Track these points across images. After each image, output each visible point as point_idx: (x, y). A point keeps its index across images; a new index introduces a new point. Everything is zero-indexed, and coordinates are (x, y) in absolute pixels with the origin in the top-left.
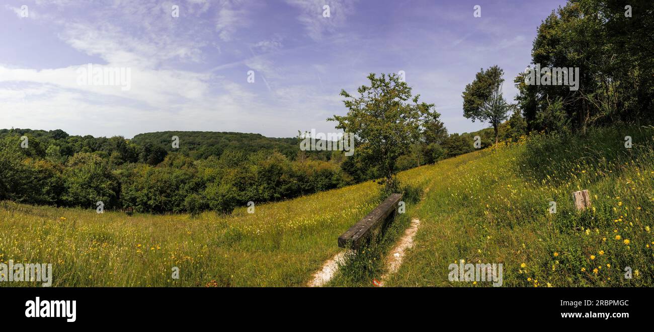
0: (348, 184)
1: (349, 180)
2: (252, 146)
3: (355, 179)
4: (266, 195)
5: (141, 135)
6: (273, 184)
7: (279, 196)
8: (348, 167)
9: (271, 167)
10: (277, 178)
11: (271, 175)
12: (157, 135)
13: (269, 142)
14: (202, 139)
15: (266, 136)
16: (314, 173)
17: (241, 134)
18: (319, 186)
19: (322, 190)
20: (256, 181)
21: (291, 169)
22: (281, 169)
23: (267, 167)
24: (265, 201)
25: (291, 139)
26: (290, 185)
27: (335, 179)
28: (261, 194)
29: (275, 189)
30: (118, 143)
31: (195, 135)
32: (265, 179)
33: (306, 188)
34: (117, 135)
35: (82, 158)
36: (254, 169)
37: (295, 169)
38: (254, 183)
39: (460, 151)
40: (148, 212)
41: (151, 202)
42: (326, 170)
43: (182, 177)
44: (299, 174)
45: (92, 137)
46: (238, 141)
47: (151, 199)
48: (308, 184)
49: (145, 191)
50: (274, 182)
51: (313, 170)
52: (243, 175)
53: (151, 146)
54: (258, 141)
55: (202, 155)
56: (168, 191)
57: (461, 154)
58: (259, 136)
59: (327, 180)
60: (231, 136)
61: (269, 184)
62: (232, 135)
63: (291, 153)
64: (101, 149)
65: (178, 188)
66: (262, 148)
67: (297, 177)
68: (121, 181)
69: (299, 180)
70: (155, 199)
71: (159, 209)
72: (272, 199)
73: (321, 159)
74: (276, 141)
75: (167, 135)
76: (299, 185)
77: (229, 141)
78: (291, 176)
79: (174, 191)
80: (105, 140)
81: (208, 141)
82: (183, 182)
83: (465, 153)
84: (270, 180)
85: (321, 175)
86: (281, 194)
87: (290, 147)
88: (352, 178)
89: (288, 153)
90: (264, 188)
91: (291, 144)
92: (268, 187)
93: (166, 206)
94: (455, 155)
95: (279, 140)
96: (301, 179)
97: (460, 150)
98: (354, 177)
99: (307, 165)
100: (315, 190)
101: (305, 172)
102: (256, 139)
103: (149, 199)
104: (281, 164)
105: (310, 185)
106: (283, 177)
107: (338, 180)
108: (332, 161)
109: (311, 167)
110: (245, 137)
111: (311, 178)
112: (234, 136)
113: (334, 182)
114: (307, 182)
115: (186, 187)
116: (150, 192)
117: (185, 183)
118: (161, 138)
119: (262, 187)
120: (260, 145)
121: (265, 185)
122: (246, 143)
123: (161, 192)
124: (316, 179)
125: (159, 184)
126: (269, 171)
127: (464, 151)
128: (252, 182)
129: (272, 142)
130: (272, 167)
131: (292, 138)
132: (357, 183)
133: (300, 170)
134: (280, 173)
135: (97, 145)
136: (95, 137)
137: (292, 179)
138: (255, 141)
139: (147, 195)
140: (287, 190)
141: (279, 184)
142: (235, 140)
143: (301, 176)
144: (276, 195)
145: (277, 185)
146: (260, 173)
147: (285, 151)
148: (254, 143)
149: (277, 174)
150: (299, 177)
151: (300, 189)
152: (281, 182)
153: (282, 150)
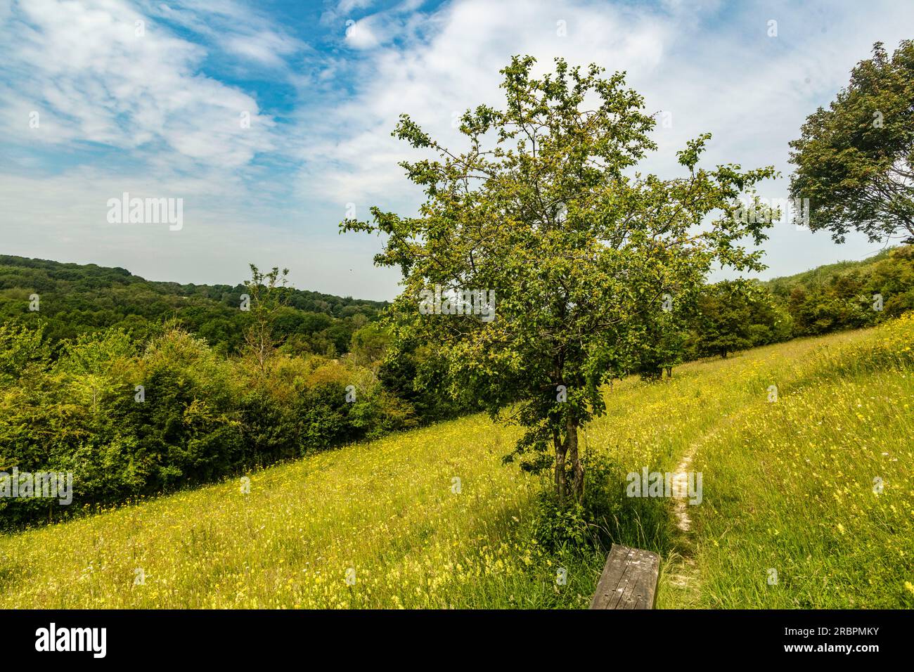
0: (398, 427)
1: (404, 414)
2: (93, 308)
3: (419, 411)
4: (131, 473)
6: (157, 436)
7: (177, 472)
8: (399, 376)
9: (153, 380)
10: (173, 416)
13: (153, 295)
16: (296, 394)
18: (311, 433)
19: (321, 448)
20: (93, 431)
21: (222, 382)
22: (189, 383)
23: (139, 379)
26: (217, 433)
27: (361, 414)
28: (113, 469)
29: (164, 450)
32: (128, 420)
33: (272, 441)
36: (89, 387)
37: (236, 382)
38: (85, 438)
39: (740, 340)
42: (333, 386)
44: (248, 398)
48: (278, 429)
50: (161, 427)
51: (293, 387)
54: (117, 290)
57: (746, 347)
58: (121, 276)
59: (336, 416)
61: (140, 435)
63: (229, 331)
67: (242, 406)
69: (248, 419)
72: (153, 486)
73: (317, 350)
74: (182, 294)
76: (246, 434)
78: (222, 406)
83: (759, 344)
84: (146, 420)
85: (317, 401)
87: (227, 314)
88: (410, 409)
89: (219, 333)
90: (124, 451)
91: (230, 304)
92: (139, 447)
94: (722, 351)
95: (192, 290)
96: (255, 413)
97: (743, 335)
98: (417, 407)
99: (276, 371)
100: (298, 448)
102: (108, 286)
104: (189, 370)
105: (284, 431)
106: (193, 409)
107: (367, 416)
108: (351, 357)
109: (287, 375)
110: (65, 276)
111: (287, 410)
113: (358, 423)
114: (273, 423)
119: (114, 448)
120: (123, 303)
121: (131, 441)
122: (69, 296)
124: (304, 414)
126: (145, 393)
127: (755, 337)
128: (77, 433)
129: (166, 297)
130: (158, 380)
132: (425, 423)
133: (250, 386)
137: (224, 417)
138: (105, 290)
140: (207, 451)
141: (177, 433)
144: (164, 471)
145: (171, 439)
146: (108, 398)
147: (206, 327)
148: (100, 295)
149: (171, 402)
150: (249, 407)
151: (250, 443)
152: (186, 427)
153: (199, 323)
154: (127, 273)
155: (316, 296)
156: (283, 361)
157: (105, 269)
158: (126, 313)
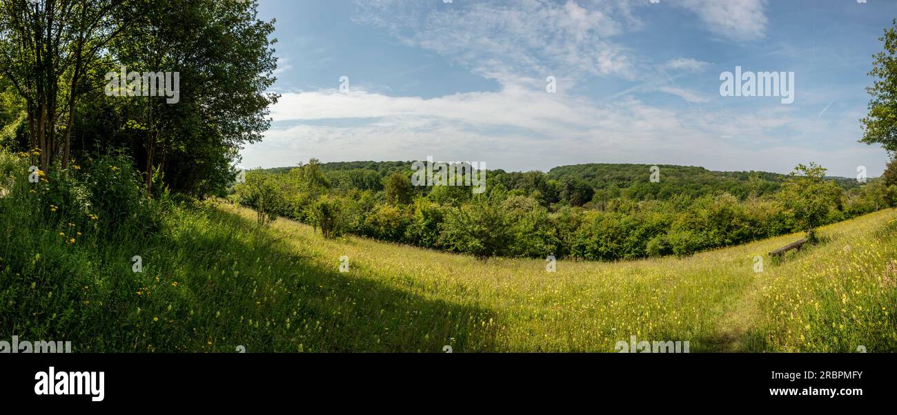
2: (694, 183)
4: (717, 240)
5: (558, 168)
6: (724, 229)
7: (730, 241)
10: (728, 224)
11: (721, 219)
12: (579, 168)
13: (712, 177)
14: (632, 173)
15: (710, 170)
16: (767, 216)
17: (679, 167)
18: (772, 230)
20: (706, 226)
21: (742, 213)
22: (732, 212)
23: (717, 210)
24: (715, 246)
25: (740, 173)
26: (742, 229)
28: (712, 239)
29: (725, 234)
30: (536, 179)
31: (625, 168)
32: (715, 223)
33: (759, 233)
34: (534, 170)
35: (517, 202)
36: (704, 213)
37: (746, 212)
38: (704, 228)
40: (598, 259)
41: (602, 249)
42: (779, 213)
43: (632, 223)
44: (751, 217)
45: (503, 171)
46: (676, 175)
47: (602, 246)
48: (761, 228)
49: (595, 238)
50: (725, 226)
51: (766, 213)
52: (693, 220)
53: (575, 182)
54: (700, 175)
55: (635, 194)
56: (619, 238)
58: (702, 170)
59: (781, 224)
60: (667, 169)
61: (719, 229)
62: (669, 169)
63: (741, 191)
64: (515, 186)
65: (628, 234)
66: (706, 185)
67: (749, 220)
68: (559, 227)
69: (751, 225)
70: (607, 246)
71: (610, 257)
72: (723, 245)
74: (722, 176)
75: (592, 168)
76: (750, 230)
77: (666, 176)
78: (743, 220)
79: (625, 238)
80: (520, 176)
81: (641, 176)
82: (633, 228)
84: (721, 224)
85: (774, 219)
86: (732, 239)
89: (738, 191)
90: (715, 233)
91: (741, 179)
92: (719, 232)
93: (617, 253)
95: (726, 174)
96: (753, 223)
99: (760, 207)
100: (768, 235)
101: (757, 216)
102: (698, 174)
103: (600, 246)
104: (731, 207)
105: (763, 229)
106: (734, 221)
107: (790, 226)
109: (764, 209)
110: (684, 171)
111: (764, 222)
112: (672, 169)
114: (759, 227)
115: (637, 233)
116: (601, 239)
117: (635, 229)
118: (583, 172)
119: (712, 233)
120: (703, 180)
121: (716, 230)
122: (686, 178)
123: (612, 239)
124: (769, 223)
125: (610, 230)
126: (719, 216)
128: (702, 226)
129: (717, 177)
130: (723, 211)
131: (742, 171)
133: (751, 213)
134: (731, 218)
135: (511, 182)
136: (508, 171)
137: (743, 224)
139: (598, 242)
140: (739, 235)
141: (730, 228)
142: (673, 175)
143: (753, 220)
144: (727, 241)
145: (728, 231)
146: (710, 217)
147: (732, 189)
148: (695, 178)
149: (728, 218)
150: (751, 221)
151: (752, 233)
152: (732, 227)
153: (730, 188)
154: (703, 169)
155: (775, 175)
156: (762, 204)
157: (696, 168)
158: (704, 184)
